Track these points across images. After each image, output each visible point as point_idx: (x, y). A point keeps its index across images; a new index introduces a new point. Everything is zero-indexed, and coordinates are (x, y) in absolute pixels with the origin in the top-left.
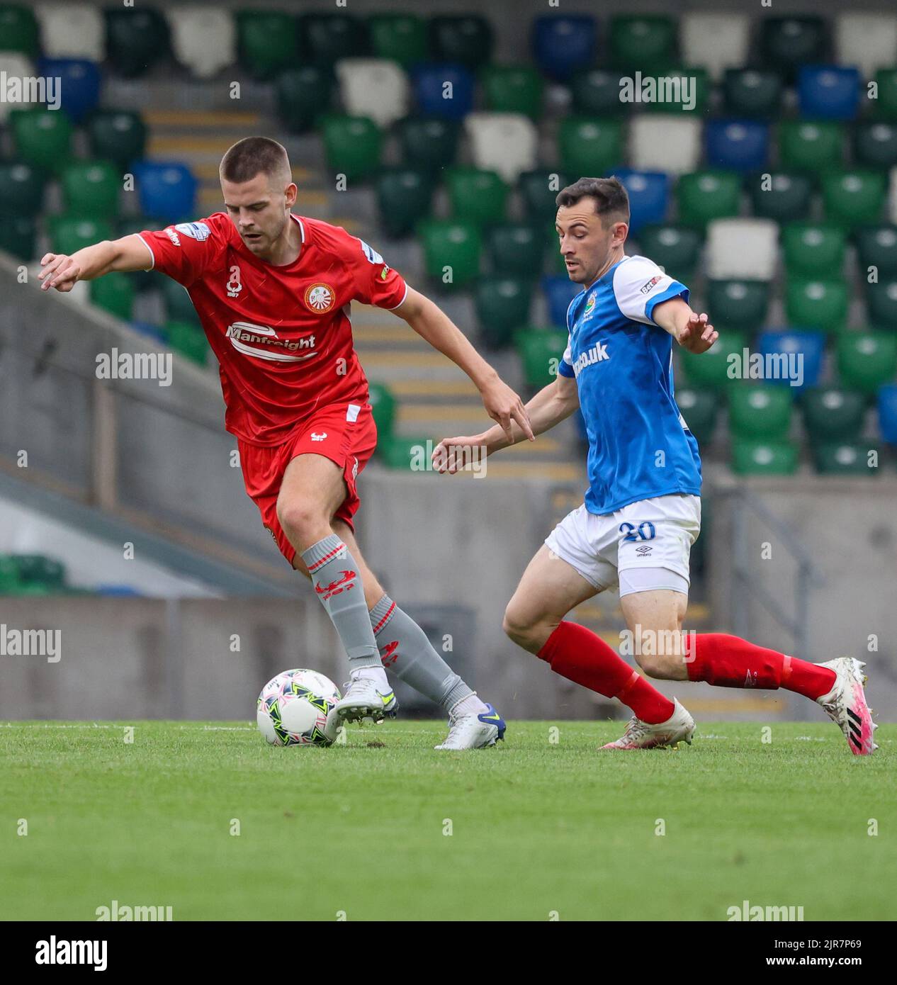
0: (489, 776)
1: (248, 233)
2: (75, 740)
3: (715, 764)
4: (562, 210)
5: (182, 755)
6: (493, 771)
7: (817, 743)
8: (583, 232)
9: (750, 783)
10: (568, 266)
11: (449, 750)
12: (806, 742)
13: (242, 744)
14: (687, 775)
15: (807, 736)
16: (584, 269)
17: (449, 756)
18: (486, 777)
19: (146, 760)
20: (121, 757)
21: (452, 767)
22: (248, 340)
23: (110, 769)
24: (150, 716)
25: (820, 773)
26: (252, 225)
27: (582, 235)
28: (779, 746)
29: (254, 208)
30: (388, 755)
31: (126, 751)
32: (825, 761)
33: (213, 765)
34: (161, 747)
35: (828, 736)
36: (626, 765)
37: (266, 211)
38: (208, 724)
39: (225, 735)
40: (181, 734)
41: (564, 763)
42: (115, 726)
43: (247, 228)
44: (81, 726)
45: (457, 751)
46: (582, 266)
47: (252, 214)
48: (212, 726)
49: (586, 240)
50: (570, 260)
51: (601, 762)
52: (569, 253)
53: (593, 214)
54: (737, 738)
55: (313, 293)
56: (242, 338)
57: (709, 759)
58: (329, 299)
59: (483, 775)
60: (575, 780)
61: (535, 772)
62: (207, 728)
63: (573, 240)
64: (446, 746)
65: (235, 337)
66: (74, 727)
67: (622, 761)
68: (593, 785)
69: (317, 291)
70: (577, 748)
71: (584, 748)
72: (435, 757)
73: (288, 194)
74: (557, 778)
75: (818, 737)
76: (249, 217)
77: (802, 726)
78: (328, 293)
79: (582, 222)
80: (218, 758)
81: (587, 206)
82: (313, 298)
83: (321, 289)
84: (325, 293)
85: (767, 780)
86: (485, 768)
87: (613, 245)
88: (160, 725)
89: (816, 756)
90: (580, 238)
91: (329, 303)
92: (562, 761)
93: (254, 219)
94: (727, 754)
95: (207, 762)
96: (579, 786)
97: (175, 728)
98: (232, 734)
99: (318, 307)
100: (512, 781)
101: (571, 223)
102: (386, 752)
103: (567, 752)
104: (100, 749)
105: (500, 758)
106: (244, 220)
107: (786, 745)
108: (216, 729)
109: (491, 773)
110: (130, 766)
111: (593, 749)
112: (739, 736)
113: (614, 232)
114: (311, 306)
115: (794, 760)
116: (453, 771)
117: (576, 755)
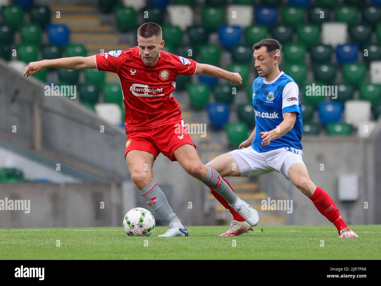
0: (179, 246)
1: (147, 57)
2: (28, 235)
3: (261, 241)
4: (255, 51)
5: (66, 240)
6: (180, 245)
7: (297, 233)
8: (262, 58)
9: (273, 248)
10: (258, 71)
11: (164, 237)
12: (293, 233)
13: (88, 236)
14: (250, 245)
15: (294, 230)
16: (263, 72)
17: (164, 239)
18: (177, 247)
19: (53, 242)
20: (44, 241)
21: (165, 243)
22: (138, 91)
23: (40, 246)
24: (55, 226)
25: (298, 244)
26: (149, 54)
27: (262, 60)
28: (284, 234)
29: (150, 48)
30: (142, 239)
31: (46, 239)
32: (300, 239)
33: (78, 244)
34: (59, 237)
35: (301, 230)
36: (228, 242)
37: (154, 50)
38: (76, 229)
39: (82, 233)
40: (66, 232)
41: (206, 241)
42: (42, 230)
43: (147, 55)
44: (29, 230)
45: (167, 237)
46: (263, 71)
47: (149, 50)
48: (77, 229)
49: (264, 61)
50: (259, 69)
51: (219, 241)
52: (258, 66)
53: (266, 52)
54: (269, 232)
55: (162, 73)
56: (136, 91)
57: (259, 239)
58: (168, 75)
59: (176, 246)
60: (210, 247)
61: (195, 245)
62: (75, 230)
63: (259, 61)
64: (163, 235)
65: (133, 91)
66: (27, 230)
67: (227, 240)
68: (216, 249)
69: (164, 73)
70: (210, 236)
71: (213, 236)
72: (159, 239)
73: (161, 44)
74: (203, 247)
75: (298, 230)
76: (148, 51)
77: (292, 227)
78: (167, 74)
79: (262, 55)
80: (80, 241)
81: (263, 49)
82: (162, 75)
83: (165, 72)
84: (166, 73)
85: (279, 246)
86: (177, 243)
87: (274, 63)
88: (58, 229)
89: (297, 238)
90: (262, 61)
91: (167, 77)
92: (205, 241)
93: (149, 52)
94: (265, 237)
95: (76, 242)
96: (211, 250)
97: (64, 230)
98: (85, 232)
99: (163, 79)
100: (187, 248)
101: (258, 55)
102: (141, 238)
103: (207, 237)
104: (37, 238)
105: (182, 240)
106: (146, 52)
107: (286, 234)
108: (79, 230)
109: (179, 245)
110: (48, 244)
111: (216, 236)
112: (269, 231)
113: (274, 58)
114: (161, 78)
115: (289, 239)
116: (165, 244)
117: (210, 238)
